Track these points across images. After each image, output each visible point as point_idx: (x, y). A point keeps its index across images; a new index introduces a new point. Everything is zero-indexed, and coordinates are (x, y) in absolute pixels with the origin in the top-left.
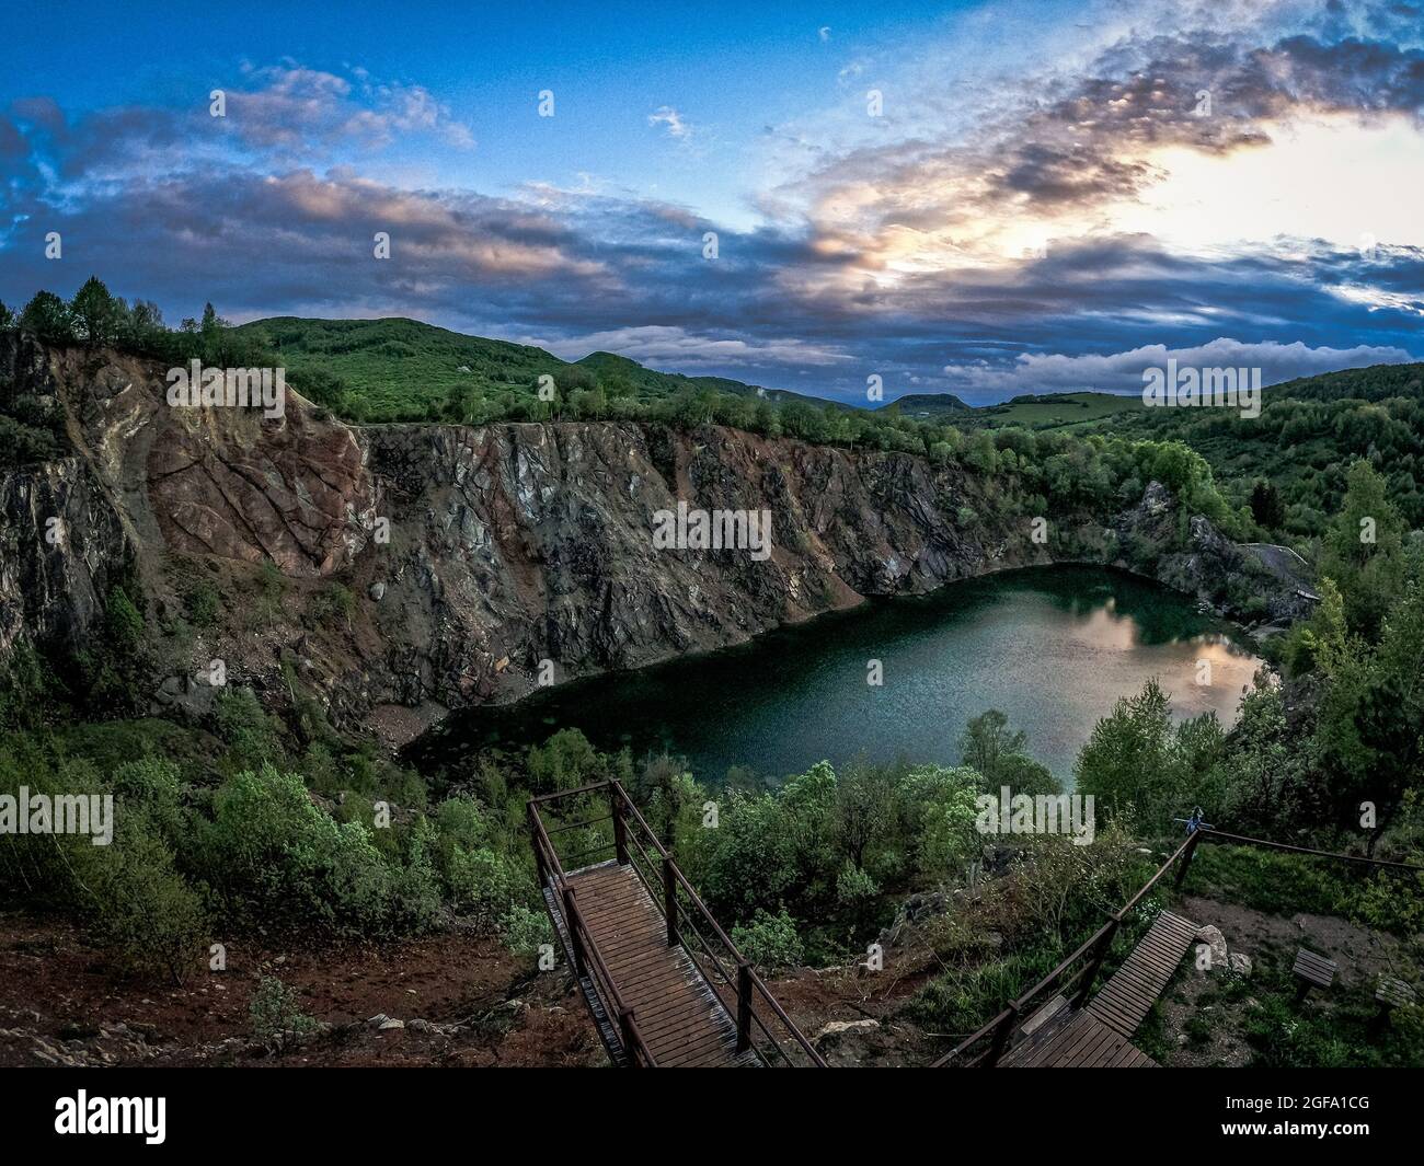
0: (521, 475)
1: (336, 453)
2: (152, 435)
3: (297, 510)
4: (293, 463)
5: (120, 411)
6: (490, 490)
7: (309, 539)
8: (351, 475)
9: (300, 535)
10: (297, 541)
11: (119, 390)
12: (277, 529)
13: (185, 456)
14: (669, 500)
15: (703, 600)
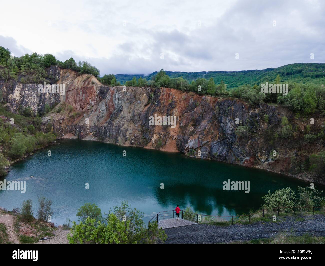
0: (116, 98)
1: (91, 90)
2: (70, 84)
3: (82, 99)
4: (84, 91)
5: (67, 80)
6: (110, 100)
7: (82, 104)
8: (92, 94)
9: (81, 103)
10: (81, 105)
11: (68, 77)
12: (79, 102)
13: (72, 88)
14: (142, 108)
15: (130, 134)
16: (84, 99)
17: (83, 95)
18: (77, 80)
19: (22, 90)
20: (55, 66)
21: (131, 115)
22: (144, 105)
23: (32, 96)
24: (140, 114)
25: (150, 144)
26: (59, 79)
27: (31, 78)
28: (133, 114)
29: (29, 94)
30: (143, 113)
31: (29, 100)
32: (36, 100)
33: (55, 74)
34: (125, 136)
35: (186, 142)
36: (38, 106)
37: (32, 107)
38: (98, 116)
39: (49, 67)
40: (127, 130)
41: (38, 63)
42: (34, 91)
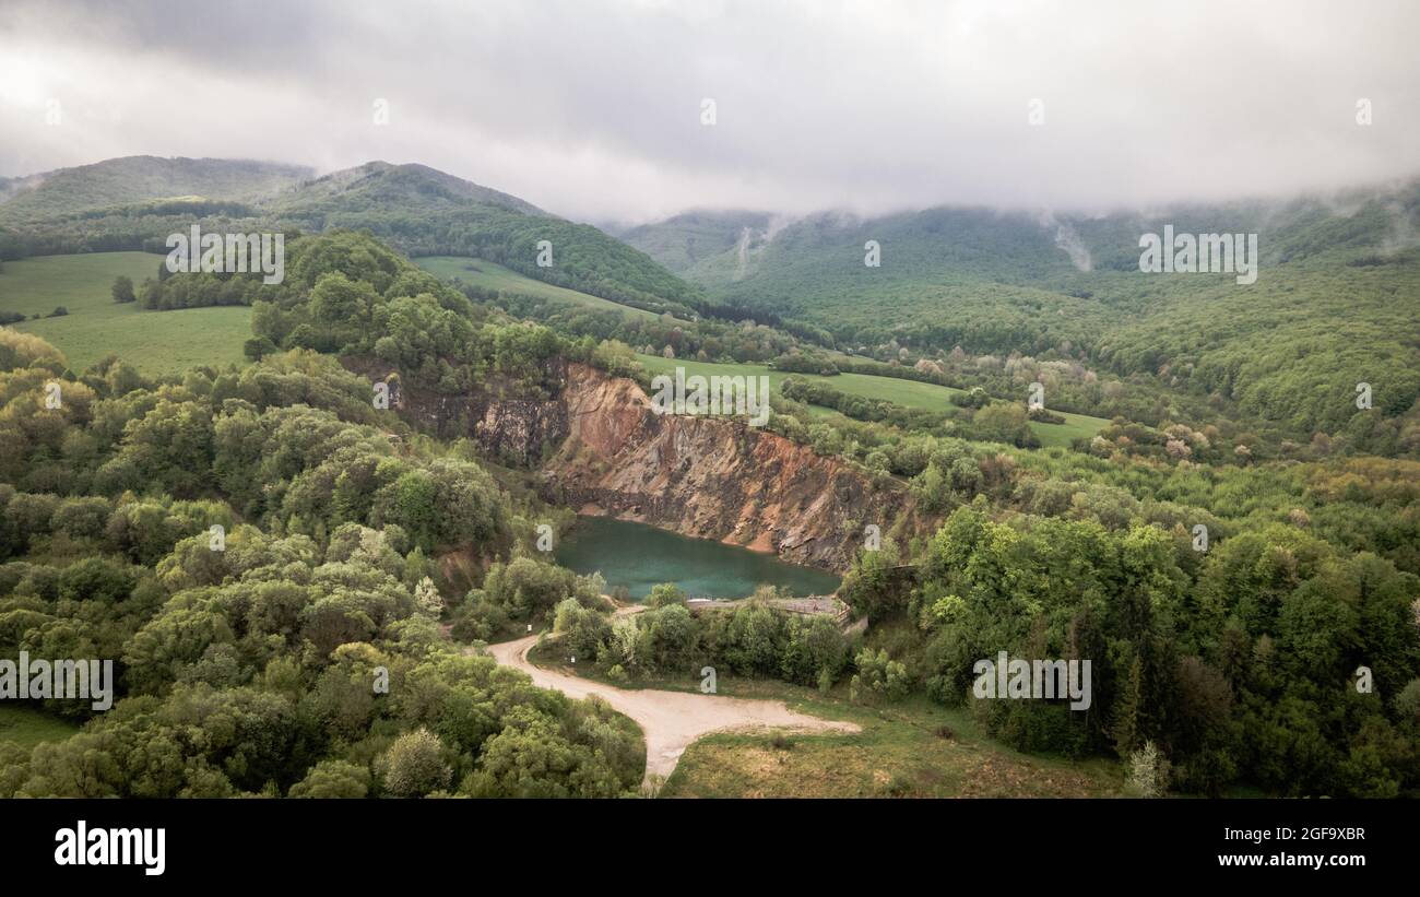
0: (679, 439)
1: (631, 416)
2: (588, 399)
4: (618, 417)
6: (668, 443)
7: (613, 444)
8: (632, 425)
10: (610, 445)
11: (586, 381)
13: (594, 408)
14: (724, 465)
15: (701, 514)
16: (617, 434)
17: (614, 426)
18: (601, 390)
19: (499, 414)
20: (557, 356)
21: (704, 477)
22: (727, 461)
23: (516, 423)
24: (719, 478)
25: (731, 536)
26: (566, 386)
27: (513, 384)
28: (709, 475)
29: (512, 420)
30: (726, 477)
31: (512, 433)
32: (523, 433)
33: (555, 375)
34: (692, 517)
35: (784, 535)
36: (528, 444)
37: (518, 447)
38: (645, 475)
39: (545, 358)
40: (696, 508)
41: (525, 350)
42: (521, 415)
